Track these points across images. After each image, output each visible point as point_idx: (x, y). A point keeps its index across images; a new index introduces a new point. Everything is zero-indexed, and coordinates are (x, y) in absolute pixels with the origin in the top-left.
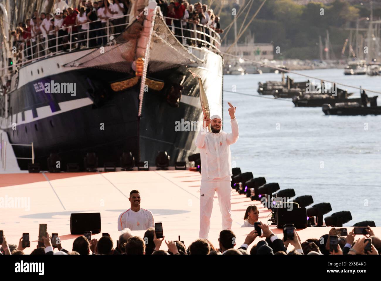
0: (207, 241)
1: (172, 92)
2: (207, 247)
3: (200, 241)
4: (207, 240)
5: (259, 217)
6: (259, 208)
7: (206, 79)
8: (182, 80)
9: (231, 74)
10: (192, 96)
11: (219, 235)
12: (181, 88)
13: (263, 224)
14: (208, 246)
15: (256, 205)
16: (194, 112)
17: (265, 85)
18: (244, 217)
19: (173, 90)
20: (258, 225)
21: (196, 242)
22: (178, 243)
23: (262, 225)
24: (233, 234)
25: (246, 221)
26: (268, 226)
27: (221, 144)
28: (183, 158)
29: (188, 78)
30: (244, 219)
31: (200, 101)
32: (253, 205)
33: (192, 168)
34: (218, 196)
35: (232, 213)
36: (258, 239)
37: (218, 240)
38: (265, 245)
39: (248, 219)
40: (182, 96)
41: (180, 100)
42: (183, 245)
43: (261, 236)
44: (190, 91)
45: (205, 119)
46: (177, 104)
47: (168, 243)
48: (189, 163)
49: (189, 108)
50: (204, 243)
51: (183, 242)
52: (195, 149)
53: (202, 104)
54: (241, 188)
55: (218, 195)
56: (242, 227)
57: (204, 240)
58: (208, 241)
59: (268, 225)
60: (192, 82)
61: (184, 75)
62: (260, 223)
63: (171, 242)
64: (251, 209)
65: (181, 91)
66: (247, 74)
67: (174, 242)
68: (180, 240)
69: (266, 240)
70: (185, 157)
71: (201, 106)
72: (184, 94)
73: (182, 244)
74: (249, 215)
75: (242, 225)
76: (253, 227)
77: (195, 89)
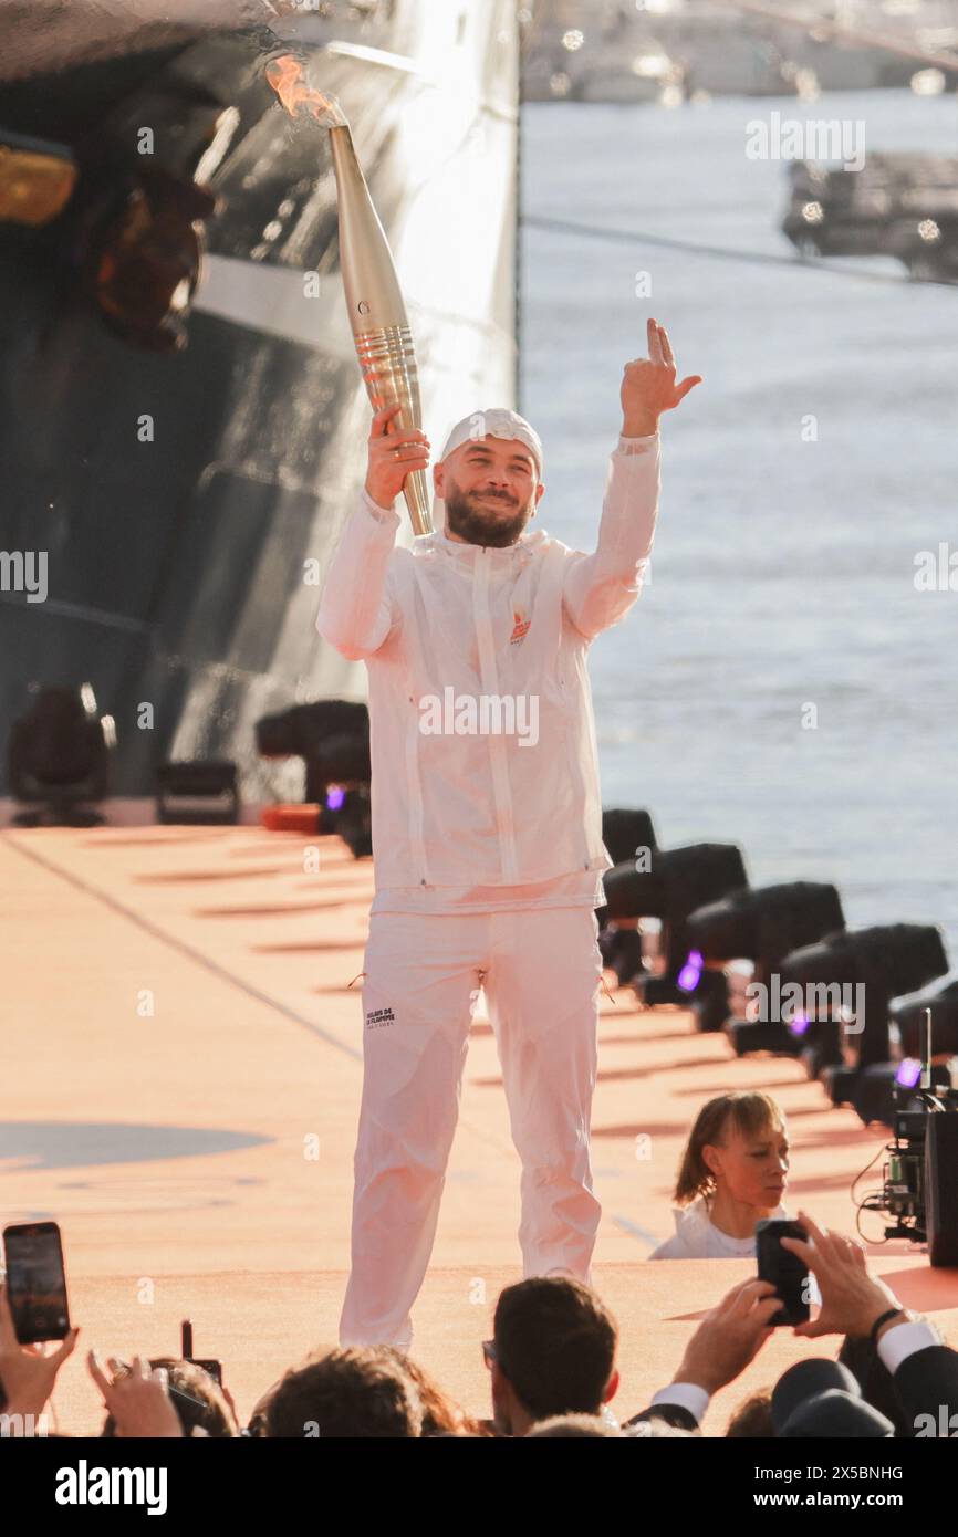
0: (393, 1363)
1: (130, 234)
2: (399, 1407)
3: (341, 1359)
4: (393, 1352)
5: (786, 1179)
6: (791, 1114)
7: (390, 137)
8: (206, 143)
9: (577, 95)
10: (285, 264)
11: (493, 1314)
12: (200, 202)
13: (825, 1234)
14: (403, 1399)
15: (762, 1093)
16: (295, 389)
17: (841, 182)
18: (673, 1181)
19: (140, 219)
20: (786, 1241)
21: (312, 1371)
22: (180, 1376)
23: (812, 1243)
24: (597, 1308)
25: (691, 1208)
26: (859, 1252)
27: (521, 630)
28: (217, 733)
29: (258, 132)
30: (674, 1194)
31: (341, 300)
32: (740, 1094)
33: (287, 810)
34: (496, 1028)
35: (599, 1154)
36: (783, 1351)
37: (480, 1353)
38: (833, 1392)
39: (708, 1198)
40: (209, 266)
41: (192, 292)
42: (215, 1395)
43: (802, 1327)
44: (272, 230)
45: (385, 433)
46: (167, 322)
47: (108, 1376)
48: (265, 765)
49: (261, 359)
50: (371, 1382)
51: (213, 1368)
52: (309, 667)
53: (363, 328)
54: (653, 964)
55: (502, 1014)
56: (660, 1255)
57: (373, 1356)
58: (404, 1363)
59: (861, 1243)
60: (283, 157)
61: (219, 105)
62: (799, 1229)
63: (132, 1371)
64: (730, 1124)
65: (198, 227)
66: (702, 101)
67: (155, 1364)
68: (198, 1354)
69: (848, 1354)
70: (233, 726)
71: (351, 338)
72: (220, 248)
73: (208, 1386)
74: (715, 1169)
75: (662, 1240)
76: (746, 1255)
77: (311, 212)
